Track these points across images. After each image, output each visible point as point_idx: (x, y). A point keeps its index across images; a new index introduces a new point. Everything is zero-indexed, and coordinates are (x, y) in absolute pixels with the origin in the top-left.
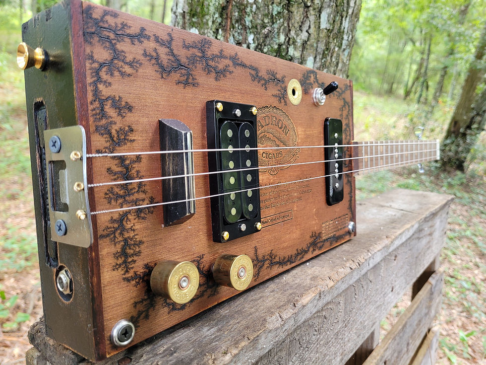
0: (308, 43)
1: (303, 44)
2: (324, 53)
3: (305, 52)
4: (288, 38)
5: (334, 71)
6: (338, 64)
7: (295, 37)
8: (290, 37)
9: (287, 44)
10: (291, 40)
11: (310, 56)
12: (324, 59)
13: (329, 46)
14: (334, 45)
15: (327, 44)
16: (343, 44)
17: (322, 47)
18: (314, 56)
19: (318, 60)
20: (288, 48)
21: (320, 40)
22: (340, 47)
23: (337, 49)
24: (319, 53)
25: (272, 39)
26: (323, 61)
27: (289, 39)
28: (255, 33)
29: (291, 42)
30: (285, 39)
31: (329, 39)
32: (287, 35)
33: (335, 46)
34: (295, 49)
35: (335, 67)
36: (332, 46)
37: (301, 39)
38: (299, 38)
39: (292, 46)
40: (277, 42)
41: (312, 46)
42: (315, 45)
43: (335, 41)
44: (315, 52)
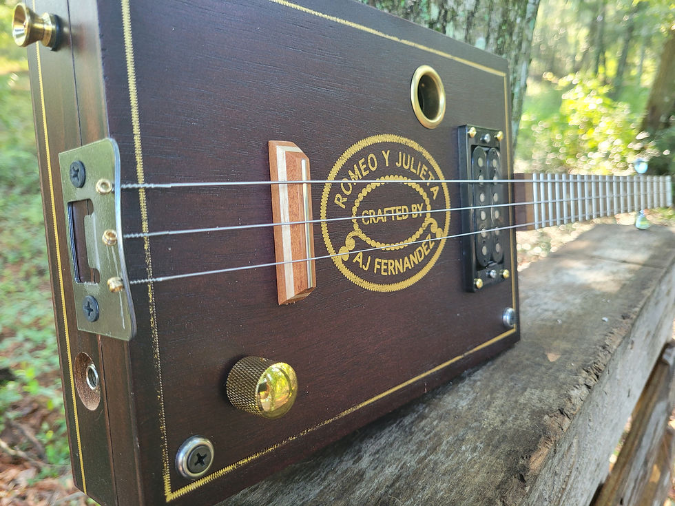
0: (476, 15)
1: (468, 19)
2: (500, 27)
3: (471, 31)
4: (443, 11)
5: (516, 56)
6: (520, 44)
7: (455, 7)
8: (447, 7)
9: (442, 21)
10: (449, 13)
11: (479, 36)
12: (501, 39)
13: (507, 17)
14: (515, 13)
15: (505, 14)
16: (528, 12)
17: (497, 18)
18: (486, 36)
19: (491, 41)
20: (444, 28)
21: (495, 8)
22: (523, 17)
23: (518, 20)
24: (493, 30)
25: (418, 14)
26: (499, 42)
27: (446, 12)
28: (390, 8)
29: (449, 16)
30: (440, 13)
31: (507, 5)
32: (441, 6)
33: (516, 15)
34: (456, 27)
35: (517, 50)
36: (512, 16)
37: (464, 11)
38: (461, 8)
39: (451, 23)
40: (427, 18)
41: (482, 19)
42: (487, 18)
43: (516, 8)
44: (486, 29)
